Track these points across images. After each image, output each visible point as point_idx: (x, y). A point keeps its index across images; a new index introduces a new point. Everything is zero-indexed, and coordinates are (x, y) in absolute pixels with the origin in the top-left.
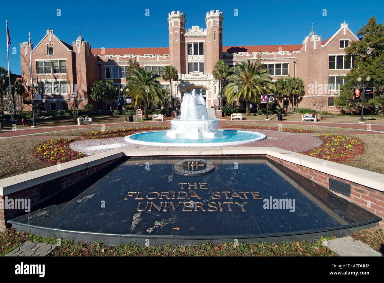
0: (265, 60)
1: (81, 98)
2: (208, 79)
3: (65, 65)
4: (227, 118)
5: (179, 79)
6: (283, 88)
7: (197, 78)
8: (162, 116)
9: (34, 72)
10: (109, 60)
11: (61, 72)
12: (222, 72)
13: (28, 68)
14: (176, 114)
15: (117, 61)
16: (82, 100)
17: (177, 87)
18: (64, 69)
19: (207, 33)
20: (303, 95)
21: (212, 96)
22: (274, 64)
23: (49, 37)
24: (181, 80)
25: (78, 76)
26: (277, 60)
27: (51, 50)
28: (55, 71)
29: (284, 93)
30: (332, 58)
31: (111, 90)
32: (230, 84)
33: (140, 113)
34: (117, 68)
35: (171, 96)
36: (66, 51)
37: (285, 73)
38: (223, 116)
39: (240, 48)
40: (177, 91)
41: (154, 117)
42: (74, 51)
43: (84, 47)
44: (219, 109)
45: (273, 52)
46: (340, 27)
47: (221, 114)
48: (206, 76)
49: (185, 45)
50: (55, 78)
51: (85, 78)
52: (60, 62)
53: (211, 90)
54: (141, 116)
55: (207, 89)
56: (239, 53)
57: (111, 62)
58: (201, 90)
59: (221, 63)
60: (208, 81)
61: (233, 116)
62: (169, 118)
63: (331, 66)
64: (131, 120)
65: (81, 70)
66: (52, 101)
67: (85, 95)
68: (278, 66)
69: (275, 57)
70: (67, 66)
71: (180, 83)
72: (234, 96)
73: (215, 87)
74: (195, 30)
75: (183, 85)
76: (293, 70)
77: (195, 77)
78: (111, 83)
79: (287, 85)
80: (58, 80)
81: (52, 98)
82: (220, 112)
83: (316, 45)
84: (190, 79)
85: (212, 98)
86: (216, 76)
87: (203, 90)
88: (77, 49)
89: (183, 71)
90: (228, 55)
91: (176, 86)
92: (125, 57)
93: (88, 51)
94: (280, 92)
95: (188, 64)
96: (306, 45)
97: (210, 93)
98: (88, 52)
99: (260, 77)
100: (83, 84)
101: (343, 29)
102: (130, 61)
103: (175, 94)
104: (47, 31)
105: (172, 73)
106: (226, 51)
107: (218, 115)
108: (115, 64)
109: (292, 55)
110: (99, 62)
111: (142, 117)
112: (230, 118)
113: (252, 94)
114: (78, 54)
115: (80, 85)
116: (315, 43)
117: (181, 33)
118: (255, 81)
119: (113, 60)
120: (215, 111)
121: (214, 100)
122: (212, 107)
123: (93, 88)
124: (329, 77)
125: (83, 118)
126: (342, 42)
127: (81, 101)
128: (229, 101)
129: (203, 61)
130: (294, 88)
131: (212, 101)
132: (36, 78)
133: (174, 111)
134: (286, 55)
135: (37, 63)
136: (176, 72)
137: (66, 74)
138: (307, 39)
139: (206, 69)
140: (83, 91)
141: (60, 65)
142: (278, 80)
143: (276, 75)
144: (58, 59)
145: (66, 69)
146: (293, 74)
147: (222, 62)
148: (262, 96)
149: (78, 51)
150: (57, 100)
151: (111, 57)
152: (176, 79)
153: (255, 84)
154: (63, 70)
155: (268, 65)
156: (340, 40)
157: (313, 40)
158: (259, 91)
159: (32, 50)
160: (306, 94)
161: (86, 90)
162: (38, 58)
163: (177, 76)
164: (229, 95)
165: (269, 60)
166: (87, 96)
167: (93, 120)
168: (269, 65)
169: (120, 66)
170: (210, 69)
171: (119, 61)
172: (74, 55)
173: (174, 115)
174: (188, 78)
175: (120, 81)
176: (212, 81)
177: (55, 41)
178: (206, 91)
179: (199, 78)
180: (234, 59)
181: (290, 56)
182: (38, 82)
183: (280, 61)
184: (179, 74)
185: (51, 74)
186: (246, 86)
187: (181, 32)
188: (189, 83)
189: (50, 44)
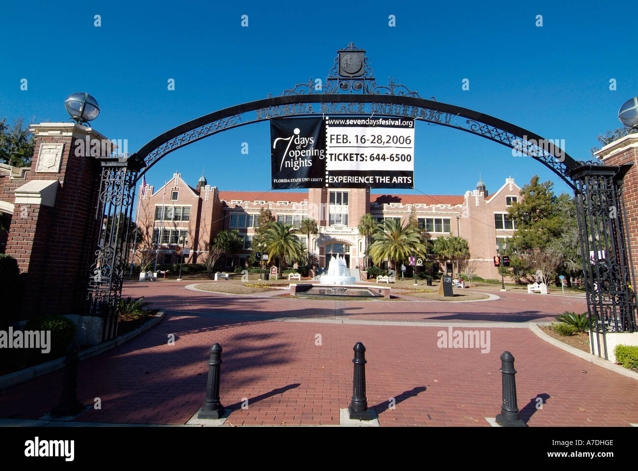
0: (422, 214)
1: (201, 250)
2: (352, 233)
3: (189, 211)
4: (373, 281)
5: (318, 232)
6: (444, 249)
7: (339, 232)
8: (300, 275)
9: (151, 218)
10: (237, 206)
11: (183, 220)
12: (368, 227)
13: (144, 213)
14: (313, 273)
15: (246, 208)
16: (202, 253)
17: (315, 242)
18: (186, 216)
20: (469, 259)
21: (357, 253)
22: (432, 219)
23: (176, 181)
24: (320, 234)
25: (202, 224)
26: (436, 214)
27: (175, 195)
28: (176, 218)
29: (446, 255)
30: (499, 216)
31: (236, 242)
32: (376, 242)
33: (275, 271)
34: (245, 216)
35: (308, 253)
36: (192, 196)
37: (447, 229)
38: (368, 278)
39: (393, 197)
40: (315, 246)
41: (291, 276)
42: (201, 197)
43: (213, 192)
44: (364, 270)
45: (431, 205)
46: (505, 182)
47: (366, 276)
48: (350, 230)
49: (327, 194)
50: (175, 226)
51: (209, 228)
52: (184, 208)
53: (356, 247)
54: (275, 274)
55: (351, 245)
56: (390, 203)
57: (239, 209)
58: (344, 246)
59: (367, 218)
60: (352, 236)
61: (379, 279)
62: (306, 278)
63: (498, 225)
64: (267, 278)
65: (206, 218)
66: (168, 253)
67: (206, 247)
68: (438, 221)
69: (434, 211)
70: (190, 212)
71: (319, 237)
72: (380, 256)
73: (361, 243)
75: (322, 239)
76: (457, 226)
77: (336, 230)
78: (237, 234)
79: (449, 245)
80: (177, 228)
81: (167, 249)
82: (365, 273)
83: (479, 200)
84: (331, 233)
85: (357, 256)
86: (362, 231)
87: (346, 246)
88: (205, 195)
89: (323, 223)
90: (377, 206)
91: (314, 240)
92: (255, 203)
94: (440, 253)
95: (330, 215)
96: (467, 200)
97: (354, 250)
98: (216, 198)
99: (408, 237)
100: (205, 234)
101: (509, 184)
102: (262, 210)
103: (313, 250)
104: (174, 174)
105: (311, 226)
106: (375, 200)
107: (362, 277)
108: (243, 211)
109: (454, 210)
110: (225, 208)
111: (276, 276)
112: (376, 281)
113: (400, 255)
114: (206, 200)
115: (202, 235)
116: (477, 199)
118: (404, 241)
119: (241, 207)
120: (360, 273)
121: (359, 259)
122: (357, 268)
123: (217, 240)
124: (497, 238)
125: (220, 274)
126: (508, 199)
127: (200, 254)
128: (375, 262)
129: (348, 213)
130: (456, 250)
131: (357, 261)
132: (153, 225)
133: (312, 270)
134: (446, 209)
135: (157, 208)
136: (316, 225)
137: (188, 222)
138: (468, 193)
139: (350, 221)
140: (205, 242)
141: (183, 211)
142: (438, 238)
143: (436, 231)
144: (182, 206)
145: (189, 217)
146: (457, 232)
147: (369, 216)
148: (409, 258)
149: (206, 197)
150: (173, 252)
151: (239, 202)
152: (315, 233)
153: (404, 245)
154: (185, 218)
155: (425, 220)
156: (506, 197)
157: (474, 195)
158: (407, 252)
159: (153, 194)
160: (471, 257)
161: (208, 241)
162: (159, 203)
163: (317, 230)
164: (375, 254)
165: (427, 214)
166: (208, 248)
167: (230, 276)
168: (427, 219)
169: (249, 213)
170: (355, 222)
171: (248, 208)
172: (200, 201)
173: (312, 275)
174: (329, 232)
175: (246, 231)
176: (357, 236)
177: (182, 186)
178: (350, 247)
179: (341, 232)
180: (385, 210)
181: (451, 210)
182: (154, 229)
183: (440, 215)
184: (318, 227)
185: (171, 221)
186: (393, 246)
188: (329, 237)
189: (176, 189)
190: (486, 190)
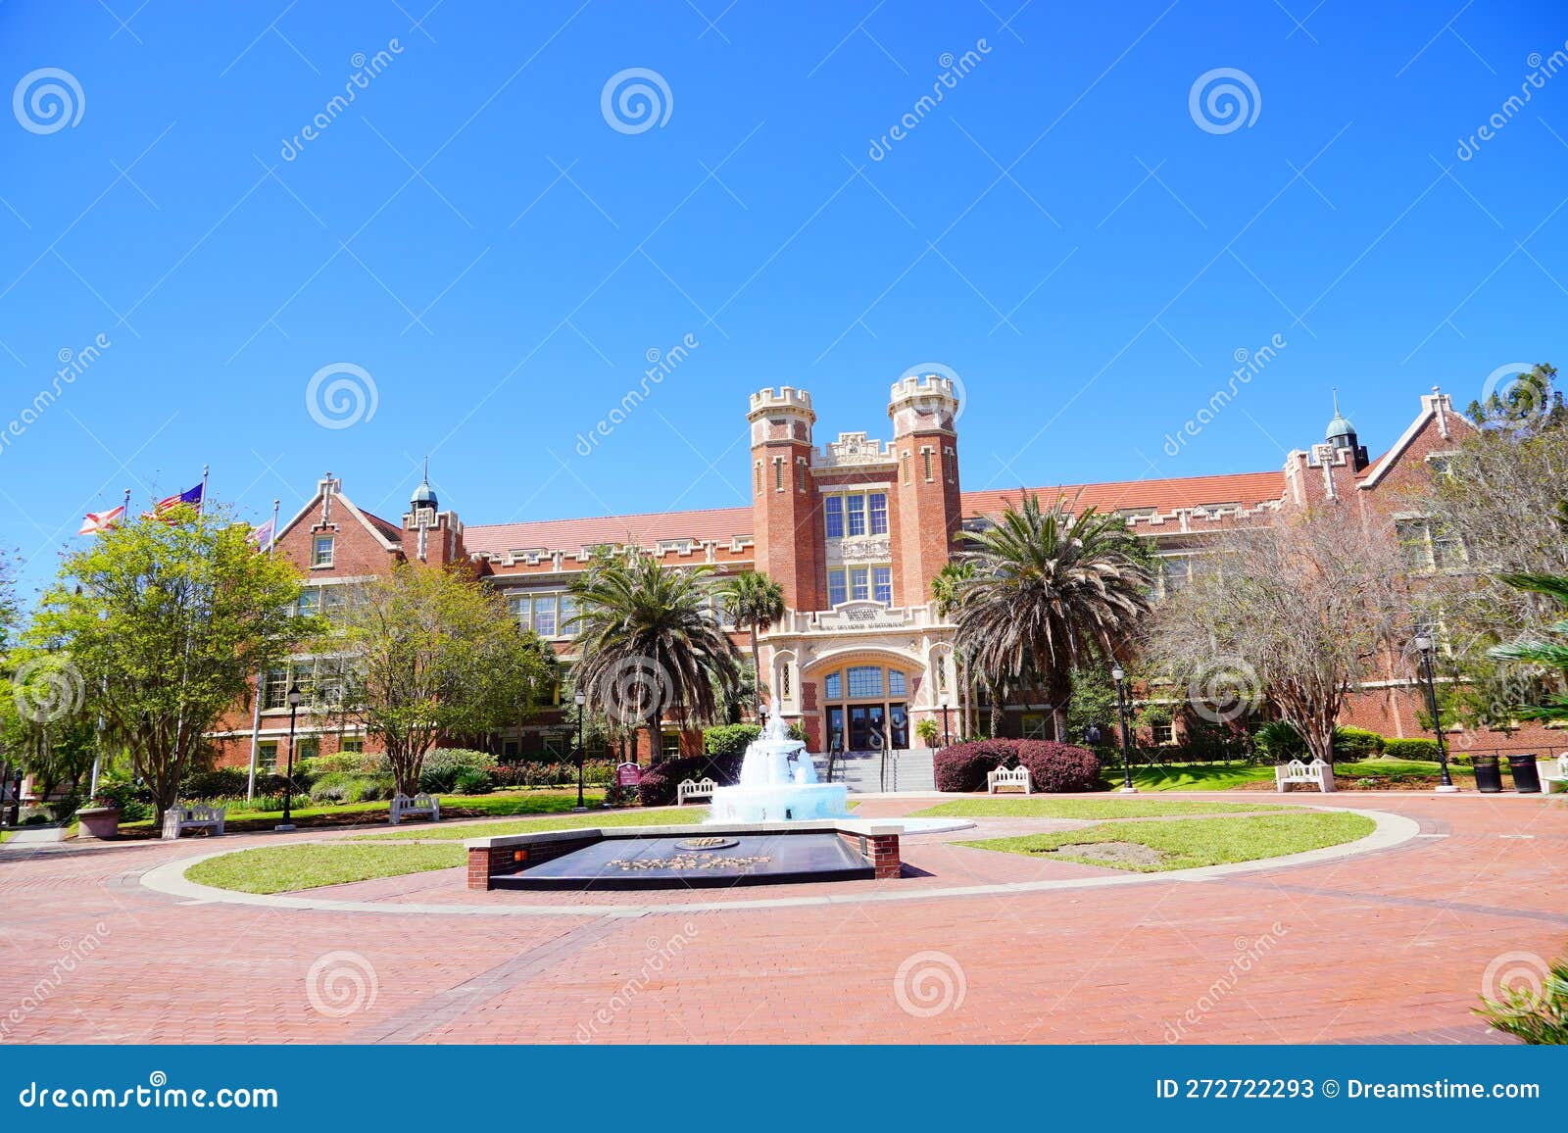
2: (908, 628)
7: (862, 627)
15: (556, 570)
17: (785, 667)
19: (898, 456)
21: (929, 696)
23: (325, 502)
24: (800, 637)
34: (554, 597)
36: (378, 547)
40: (785, 680)
41: (686, 791)
42: (403, 546)
43: (442, 531)
48: (900, 618)
49: (814, 501)
52: (352, 588)
53: (926, 673)
55: (909, 670)
60: (910, 638)
61: (997, 778)
69: (1185, 531)
73: (940, 659)
74: (849, 447)
77: (853, 622)
83: (1334, 480)
84: (835, 632)
85: (930, 706)
88: (416, 539)
89: (809, 603)
91: (781, 663)
93: (453, 544)
96: (1294, 482)
98: (453, 549)
101: (1434, 415)
109: (1256, 520)
114: (422, 557)
116: (1325, 474)
117: (798, 462)
125: (409, 800)
129: (888, 560)
134: (1229, 521)
138: (1294, 459)
139: (899, 589)
144: (347, 580)
149: (419, 546)
151: (533, 557)
156: (1427, 459)
157: (1317, 463)
171: (560, 571)
174: (828, 629)
176: (925, 638)
177: (344, 516)
179: (871, 627)
184: (792, 613)
187: (799, 458)
189: (325, 528)
190: (1360, 444)
